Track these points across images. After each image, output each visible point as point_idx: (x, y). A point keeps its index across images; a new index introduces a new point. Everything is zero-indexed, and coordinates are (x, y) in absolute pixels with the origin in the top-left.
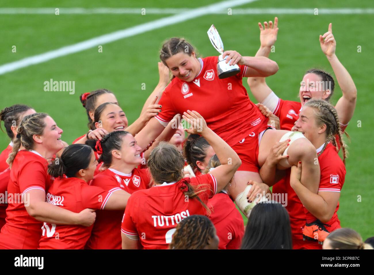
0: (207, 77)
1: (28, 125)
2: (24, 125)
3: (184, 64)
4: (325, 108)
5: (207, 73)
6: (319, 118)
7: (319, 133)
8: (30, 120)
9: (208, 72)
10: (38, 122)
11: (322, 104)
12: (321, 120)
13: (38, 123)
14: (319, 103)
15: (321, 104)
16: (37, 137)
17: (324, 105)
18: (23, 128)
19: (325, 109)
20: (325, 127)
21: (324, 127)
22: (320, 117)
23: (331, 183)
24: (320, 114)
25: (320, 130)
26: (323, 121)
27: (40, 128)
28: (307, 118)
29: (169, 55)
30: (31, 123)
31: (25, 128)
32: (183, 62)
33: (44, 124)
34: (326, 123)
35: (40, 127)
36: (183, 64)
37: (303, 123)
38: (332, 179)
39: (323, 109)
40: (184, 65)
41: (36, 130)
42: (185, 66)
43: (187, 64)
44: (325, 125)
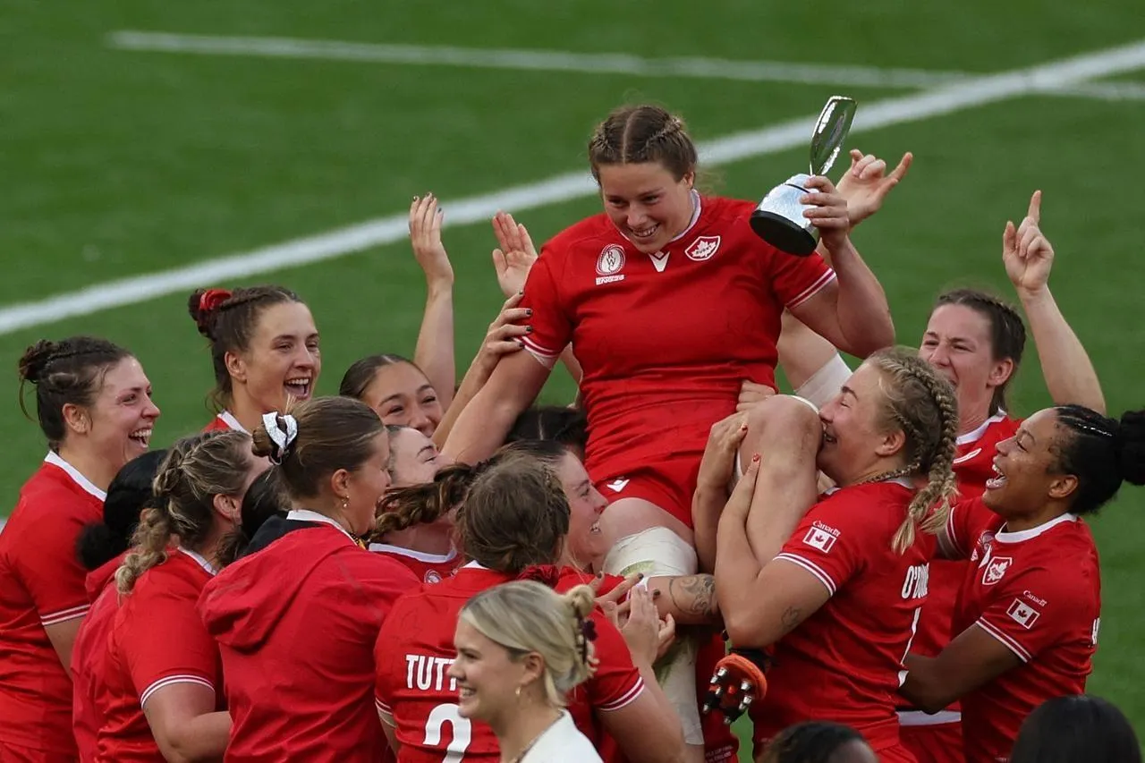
0: (694, 253)
1: (196, 465)
2: (184, 465)
3: (650, 198)
4: (916, 381)
5: (698, 243)
6: (887, 407)
7: (877, 454)
8: (200, 449)
9: (705, 240)
10: (229, 453)
11: (913, 370)
12: (891, 415)
13: (229, 457)
14: (907, 364)
15: (910, 369)
16: (225, 500)
17: (918, 374)
18: (181, 472)
19: (916, 386)
20: (899, 441)
21: (897, 438)
22: (894, 404)
23: (804, 541)
24: (896, 396)
25: (885, 444)
26: (899, 420)
27: (235, 472)
28: (856, 397)
29: (619, 157)
30: (207, 457)
31: (189, 473)
32: (650, 192)
33: (247, 461)
34: (905, 428)
35: (233, 469)
36: (647, 199)
37: (843, 410)
38: (814, 531)
39: (910, 382)
40: (648, 202)
41: (220, 479)
42: (650, 207)
43: (659, 202)
44: (902, 433)
